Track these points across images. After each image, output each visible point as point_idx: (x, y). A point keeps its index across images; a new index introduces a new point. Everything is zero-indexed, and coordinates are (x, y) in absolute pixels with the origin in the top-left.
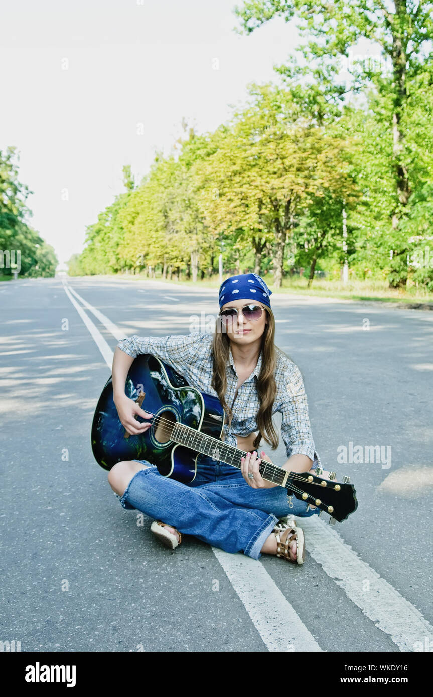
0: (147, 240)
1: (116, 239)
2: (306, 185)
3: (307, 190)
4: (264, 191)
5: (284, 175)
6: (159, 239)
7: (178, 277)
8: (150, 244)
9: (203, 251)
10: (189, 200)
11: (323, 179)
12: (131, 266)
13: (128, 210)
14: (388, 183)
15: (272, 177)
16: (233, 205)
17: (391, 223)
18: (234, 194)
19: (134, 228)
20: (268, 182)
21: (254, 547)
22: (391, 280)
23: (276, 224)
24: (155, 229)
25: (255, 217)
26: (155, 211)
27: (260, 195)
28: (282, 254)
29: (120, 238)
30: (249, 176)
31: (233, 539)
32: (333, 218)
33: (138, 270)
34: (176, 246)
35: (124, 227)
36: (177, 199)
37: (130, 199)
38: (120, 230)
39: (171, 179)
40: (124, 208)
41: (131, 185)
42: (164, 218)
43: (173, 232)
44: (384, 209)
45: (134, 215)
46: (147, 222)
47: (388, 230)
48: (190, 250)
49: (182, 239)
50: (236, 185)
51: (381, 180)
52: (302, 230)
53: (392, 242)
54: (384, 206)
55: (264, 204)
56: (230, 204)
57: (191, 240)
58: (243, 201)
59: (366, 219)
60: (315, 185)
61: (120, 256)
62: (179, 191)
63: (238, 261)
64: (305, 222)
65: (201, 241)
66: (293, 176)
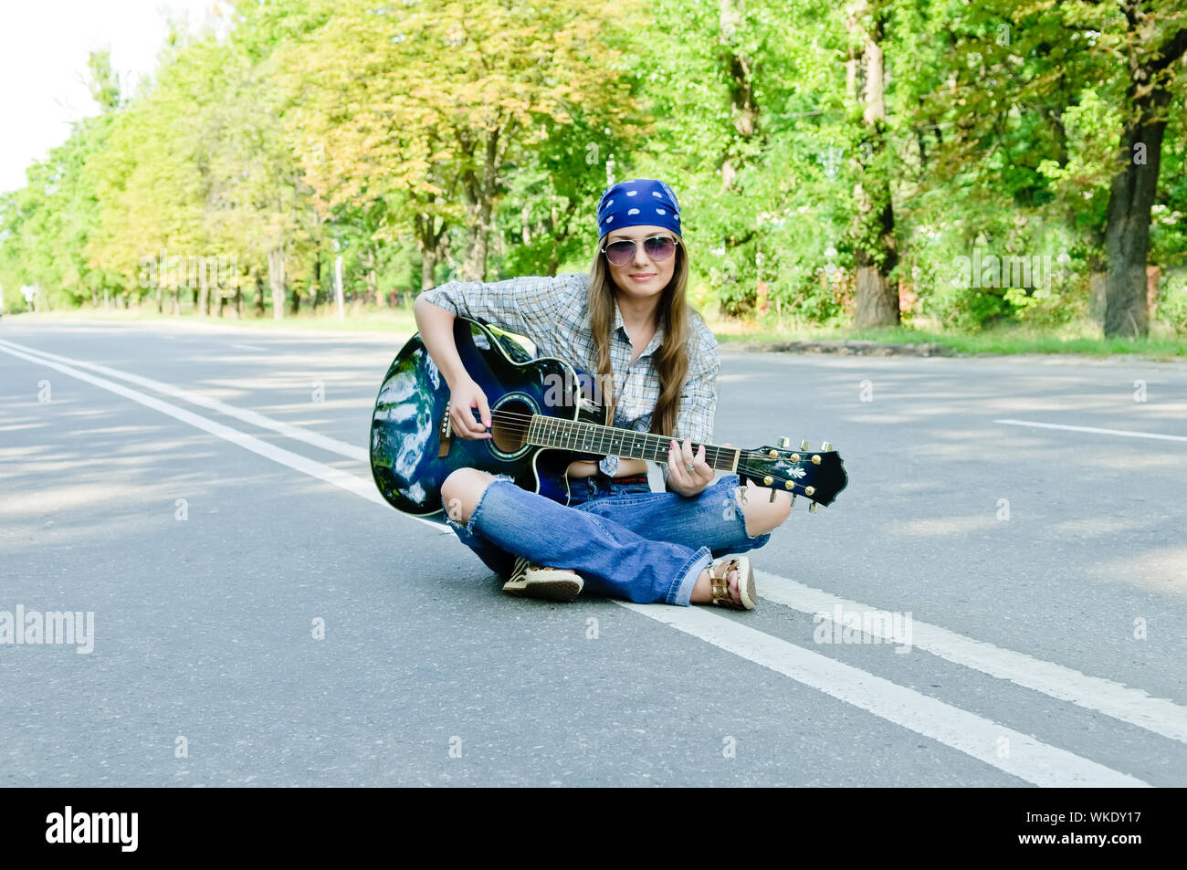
0: (160, 226)
1: (79, 226)
2: (533, 99)
3: (534, 109)
4: (440, 112)
5: (483, 77)
6: (191, 223)
7: (238, 310)
8: (167, 236)
9: (297, 248)
10: (260, 132)
11: (567, 84)
12: (118, 290)
13: (107, 155)
14: (713, 92)
15: (457, 81)
16: (370, 140)
17: (720, 179)
18: (373, 116)
19: (124, 198)
20: (448, 92)
21: (681, 588)
22: (726, 297)
23: (467, 184)
24: (179, 198)
25: (419, 167)
26: (178, 158)
27: (433, 119)
28: (483, 251)
29: (90, 222)
30: (404, 78)
31: (647, 580)
32: (589, 173)
33: (135, 297)
34: (232, 239)
35: (98, 196)
36: (233, 130)
37: (112, 131)
38: (89, 204)
39: (216, 84)
40: (96, 151)
41: (110, 98)
42: (199, 174)
43: (224, 206)
44: (706, 148)
45: (123, 167)
46: (158, 183)
47: (717, 191)
48: (266, 246)
49: (247, 222)
50: (376, 97)
51: (696, 86)
52: (516, 202)
53: (725, 217)
54: (705, 141)
55: (439, 139)
56: (364, 139)
57: (268, 224)
58: (394, 133)
59: (669, 170)
60: (551, 98)
61: (89, 266)
62: (236, 111)
63: (373, 273)
64: (523, 183)
65: (291, 225)
66: (503, 78)
